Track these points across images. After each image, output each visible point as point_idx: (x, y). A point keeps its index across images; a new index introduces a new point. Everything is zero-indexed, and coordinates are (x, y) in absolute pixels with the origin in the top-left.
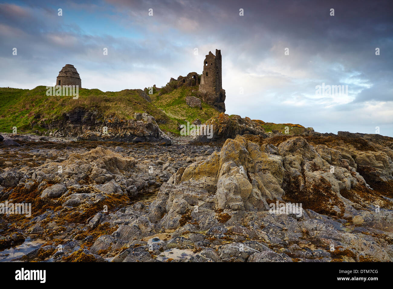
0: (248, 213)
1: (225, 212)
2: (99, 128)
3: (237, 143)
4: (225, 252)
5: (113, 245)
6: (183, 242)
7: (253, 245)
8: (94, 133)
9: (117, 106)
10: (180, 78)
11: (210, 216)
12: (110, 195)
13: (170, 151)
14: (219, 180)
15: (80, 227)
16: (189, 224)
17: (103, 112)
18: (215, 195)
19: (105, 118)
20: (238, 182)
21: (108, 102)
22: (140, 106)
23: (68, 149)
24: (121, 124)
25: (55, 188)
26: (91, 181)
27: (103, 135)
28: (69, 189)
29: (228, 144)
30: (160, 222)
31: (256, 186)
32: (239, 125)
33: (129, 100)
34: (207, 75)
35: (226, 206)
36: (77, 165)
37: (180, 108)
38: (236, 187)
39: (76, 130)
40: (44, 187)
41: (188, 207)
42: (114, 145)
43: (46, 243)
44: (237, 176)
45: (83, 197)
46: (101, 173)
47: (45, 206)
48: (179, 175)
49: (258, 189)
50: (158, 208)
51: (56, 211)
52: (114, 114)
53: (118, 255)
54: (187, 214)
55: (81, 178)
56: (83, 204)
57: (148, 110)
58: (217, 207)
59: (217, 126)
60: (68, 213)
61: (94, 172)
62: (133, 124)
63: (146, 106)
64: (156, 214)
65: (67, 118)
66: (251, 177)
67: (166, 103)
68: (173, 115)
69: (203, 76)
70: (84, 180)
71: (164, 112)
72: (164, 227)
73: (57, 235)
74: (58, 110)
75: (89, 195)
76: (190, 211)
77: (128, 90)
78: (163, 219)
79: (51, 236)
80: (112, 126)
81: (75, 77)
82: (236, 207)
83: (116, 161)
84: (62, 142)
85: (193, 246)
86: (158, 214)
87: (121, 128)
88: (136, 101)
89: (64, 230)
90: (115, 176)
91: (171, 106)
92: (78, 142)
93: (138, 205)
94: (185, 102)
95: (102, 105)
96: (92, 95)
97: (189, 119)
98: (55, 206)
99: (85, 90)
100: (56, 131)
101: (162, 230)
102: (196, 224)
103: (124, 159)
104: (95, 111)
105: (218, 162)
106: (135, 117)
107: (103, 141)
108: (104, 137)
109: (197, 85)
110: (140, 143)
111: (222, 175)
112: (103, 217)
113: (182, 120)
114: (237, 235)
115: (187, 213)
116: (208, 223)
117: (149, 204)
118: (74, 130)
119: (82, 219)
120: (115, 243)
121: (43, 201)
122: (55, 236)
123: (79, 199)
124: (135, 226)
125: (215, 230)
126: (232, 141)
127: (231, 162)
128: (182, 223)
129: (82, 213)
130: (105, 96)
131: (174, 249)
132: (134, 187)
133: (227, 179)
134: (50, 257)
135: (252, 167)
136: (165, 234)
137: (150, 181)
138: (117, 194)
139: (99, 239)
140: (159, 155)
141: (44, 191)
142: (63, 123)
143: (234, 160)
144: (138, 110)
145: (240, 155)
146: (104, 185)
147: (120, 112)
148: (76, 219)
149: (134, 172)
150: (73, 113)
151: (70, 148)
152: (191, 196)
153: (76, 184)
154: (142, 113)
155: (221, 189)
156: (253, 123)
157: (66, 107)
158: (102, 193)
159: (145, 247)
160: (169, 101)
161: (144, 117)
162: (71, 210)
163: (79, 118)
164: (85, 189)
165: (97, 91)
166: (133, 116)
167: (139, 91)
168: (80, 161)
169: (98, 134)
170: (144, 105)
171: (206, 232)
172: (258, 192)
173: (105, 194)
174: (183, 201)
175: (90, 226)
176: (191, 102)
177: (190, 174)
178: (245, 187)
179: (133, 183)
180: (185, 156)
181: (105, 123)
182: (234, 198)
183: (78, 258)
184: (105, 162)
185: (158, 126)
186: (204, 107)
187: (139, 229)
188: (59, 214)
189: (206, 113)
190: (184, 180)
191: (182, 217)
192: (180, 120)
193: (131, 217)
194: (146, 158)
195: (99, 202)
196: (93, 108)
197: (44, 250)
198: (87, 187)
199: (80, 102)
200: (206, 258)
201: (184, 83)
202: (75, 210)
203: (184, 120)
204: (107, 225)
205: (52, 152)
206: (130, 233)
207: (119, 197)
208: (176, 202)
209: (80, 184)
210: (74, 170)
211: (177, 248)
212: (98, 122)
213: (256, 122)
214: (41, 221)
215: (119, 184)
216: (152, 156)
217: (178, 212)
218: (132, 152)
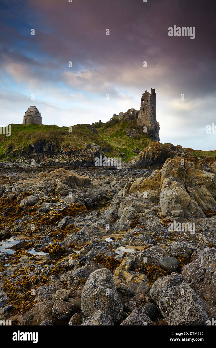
0: (188, 220)
1: (168, 218)
2: (57, 156)
3: (176, 161)
4: (172, 248)
5: (79, 241)
6: (135, 241)
7: (195, 244)
8: (53, 160)
9: (71, 138)
10: (121, 113)
11: (155, 221)
12: (72, 205)
13: (115, 174)
14: (161, 193)
15: (52, 228)
16: (139, 227)
17: (59, 143)
18: (158, 204)
19: (62, 147)
20: (178, 194)
21: (64, 135)
22: (89, 137)
23: (34, 172)
24: (74, 152)
25: (30, 198)
26: (56, 194)
27: (60, 161)
28: (40, 200)
29: (168, 163)
30: (113, 225)
31: (193, 198)
32: (172, 152)
33: (80, 133)
34: (144, 111)
35: (169, 213)
36: (46, 181)
37: (121, 139)
38: (177, 198)
39: (39, 158)
40: (22, 198)
41: (136, 214)
42: (70, 169)
43: (28, 238)
44: (177, 189)
45: (51, 205)
46: (64, 188)
47: (24, 212)
48: (127, 189)
49: (195, 200)
50: (111, 214)
51: (32, 216)
52: (69, 144)
53: (83, 249)
54: (136, 220)
55: (49, 191)
56: (52, 211)
57: (96, 141)
58: (160, 214)
59: (153, 153)
60: (41, 218)
61: (58, 187)
62: (84, 152)
63: (94, 137)
64: (110, 220)
65: (32, 149)
66: (188, 190)
67: (110, 135)
68: (116, 144)
69: (140, 111)
70: (51, 193)
71: (109, 142)
72: (118, 230)
73: (35, 233)
74: (25, 142)
75: (56, 204)
76: (139, 217)
77: (79, 125)
78: (116, 224)
79: (30, 233)
80: (67, 154)
81: (37, 116)
82: (177, 214)
83: (75, 179)
84: (29, 167)
85: (143, 243)
86: (111, 220)
87: (74, 155)
88: (86, 133)
89: (40, 229)
90: (75, 191)
91: (114, 137)
92: (41, 167)
93: (94, 213)
94: (125, 134)
95: (59, 138)
96: (51, 130)
97: (129, 147)
98: (31, 212)
99: (45, 126)
100: (24, 159)
101: (116, 231)
102: (144, 227)
103: (81, 177)
104: (54, 142)
105: (160, 178)
106: (85, 147)
107: (60, 166)
108: (61, 163)
109: (135, 119)
110: (90, 168)
111: (164, 188)
112: (69, 220)
113: (124, 149)
114: (179, 236)
115: (136, 218)
116: (154, 227)
117: (103, 212)
118: (38, 158)
119: (52, 222)
120: (80, 239)
121: (22, 208)
122: (33, 233)
123: (49, 207)
124: (94, 227)
125: (160, 232)
126: (172, 160)
127: (171, 177)
128: (132, 227)
129: (52, 218)
130: (61, 130)
131: (128, 245)
132: (90, 199)
133: (169, 191)
134: (32, 248)
135: (189, 182)
136: (119, 234)
137: (102, 195)
138: (77, 204)
139: (67, 236)
140: (106, 177)
141: (22, 201)
142: (29, 152)
143: (174, 176)
144: (88, 141)
145: (179, 172)
146: (67, 197)
147: (73, 143)
148: (48, 222)
149: (89, 187)
150: (36, 144)
151: (36, 172)
152: (139, 205)
153: (46, 195)
154: (91, 143)
155: (164, 199)
156: (184, 150)
157: (31, 140)
158: (66, 203)
159: (105, 243)
160: (112, 133)
161: (93, 146)
162: (43, 215)
163: (41, 148)
164: (53, 200)
165: (54, 127)
166: (84, 146)
167: (88, 125)
168: (47, 178)
169: (57, 161)
170: (93, 136)
171: (153, 234)
172: (195, 202)
173: (68, 204)
174: (132, 209)
175: (59, 227)
176: (131, 134)
177: (136, 187)
178: (184, 198)
179: (89, 196)
180: (128, 177)
181: (61, 152)
182: (175, 206)
183: (54, 249)
184: (67, 179)
185: (104, 153)
186: (142, 137)
187: (98, 230)
188: (34, 218)
189: (143, 143)
190: (132, 193)
191: (132, 222)
192: (121, 148)
193: (90, 221)
194: (95, 179)
195: (64, 209)
196: (52, 140)
197: (27, 243)
198: (54, 198)
199: (42, 136)
200: (156, 252)
201: (124, 118)
202: (46, 215)
203: (125, 148)
204: (72, 226)
205: (22, 174)
206: (91, 233)
207: (79, 206)
208: (127, 210)
209: (48, 196)
210: (43, 185)
211: (131, 245)
212: (56, 151)
213: (186, 149)
214: (21, 223)
215: (78, 196)
216: (100, 177)
217: (128, 218)
218: (84, 174)
